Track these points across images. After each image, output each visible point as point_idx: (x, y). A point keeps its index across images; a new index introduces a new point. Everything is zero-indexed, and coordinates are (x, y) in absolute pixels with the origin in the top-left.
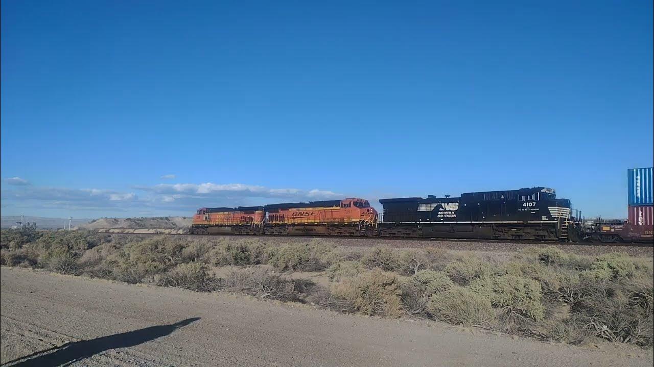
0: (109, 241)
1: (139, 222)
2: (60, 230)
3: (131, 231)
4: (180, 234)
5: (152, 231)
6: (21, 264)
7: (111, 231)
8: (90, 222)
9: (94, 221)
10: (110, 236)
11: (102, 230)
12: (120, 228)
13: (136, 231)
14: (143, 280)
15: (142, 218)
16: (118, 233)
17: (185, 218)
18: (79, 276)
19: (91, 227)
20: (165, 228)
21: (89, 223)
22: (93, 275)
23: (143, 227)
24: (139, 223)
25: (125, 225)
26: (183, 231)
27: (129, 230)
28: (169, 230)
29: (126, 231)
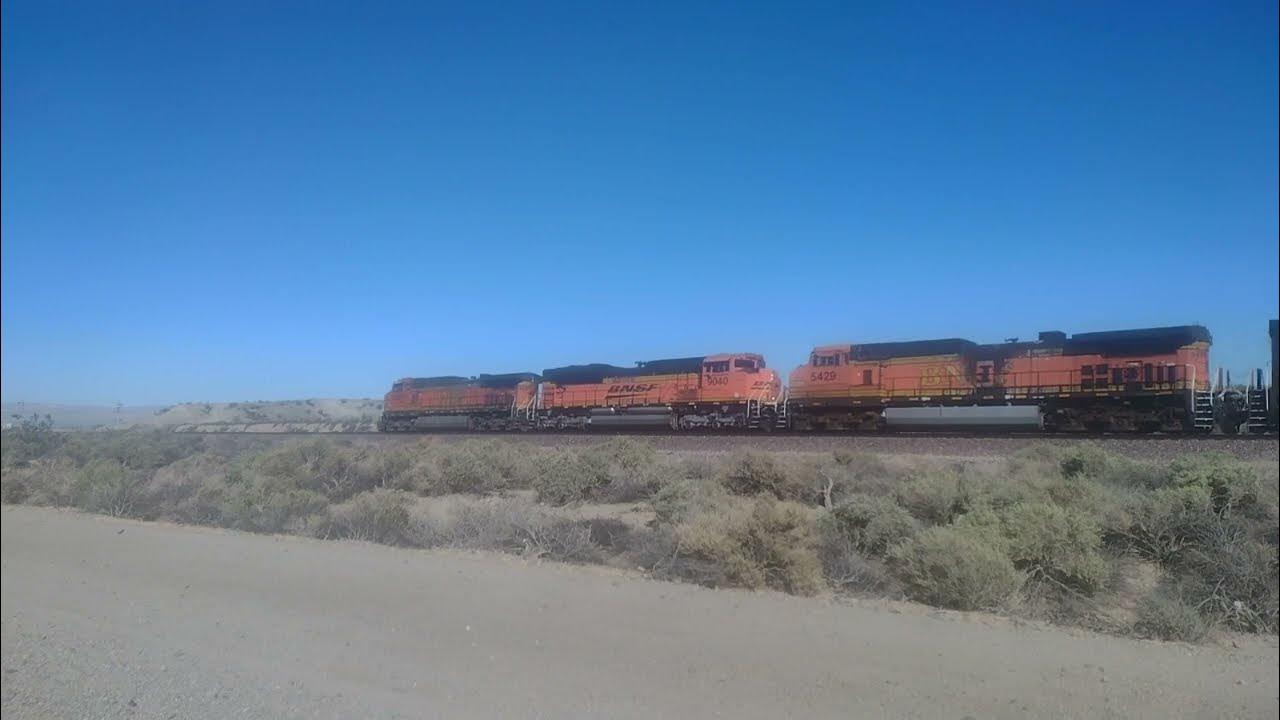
0: (202, 450)
1: (255, 410)
2: (99, 430)
3: (241, 428)
4: (336, 433)
5: (280, 428)
6: (29, 500)
7: (200, 429)
8: (158, 412)
9: (165, 410)
10: (200, 440)
11: (182, 427)
12: (218, 424)
13: (251, 429)
14: (285, 527)
15: (260, 402)
16: (215, 433)
17: (344, 401)
18: (153, 520)
19: (159, 422)
20: (308, 422)
21: (156, 414)
22: (183, 518)
23: (262, 419)
24: (255, 413)
25: (228, 417)
26: (344, 426)
27: (235, 427)
28: (316, 425)
29: (231, 429)
